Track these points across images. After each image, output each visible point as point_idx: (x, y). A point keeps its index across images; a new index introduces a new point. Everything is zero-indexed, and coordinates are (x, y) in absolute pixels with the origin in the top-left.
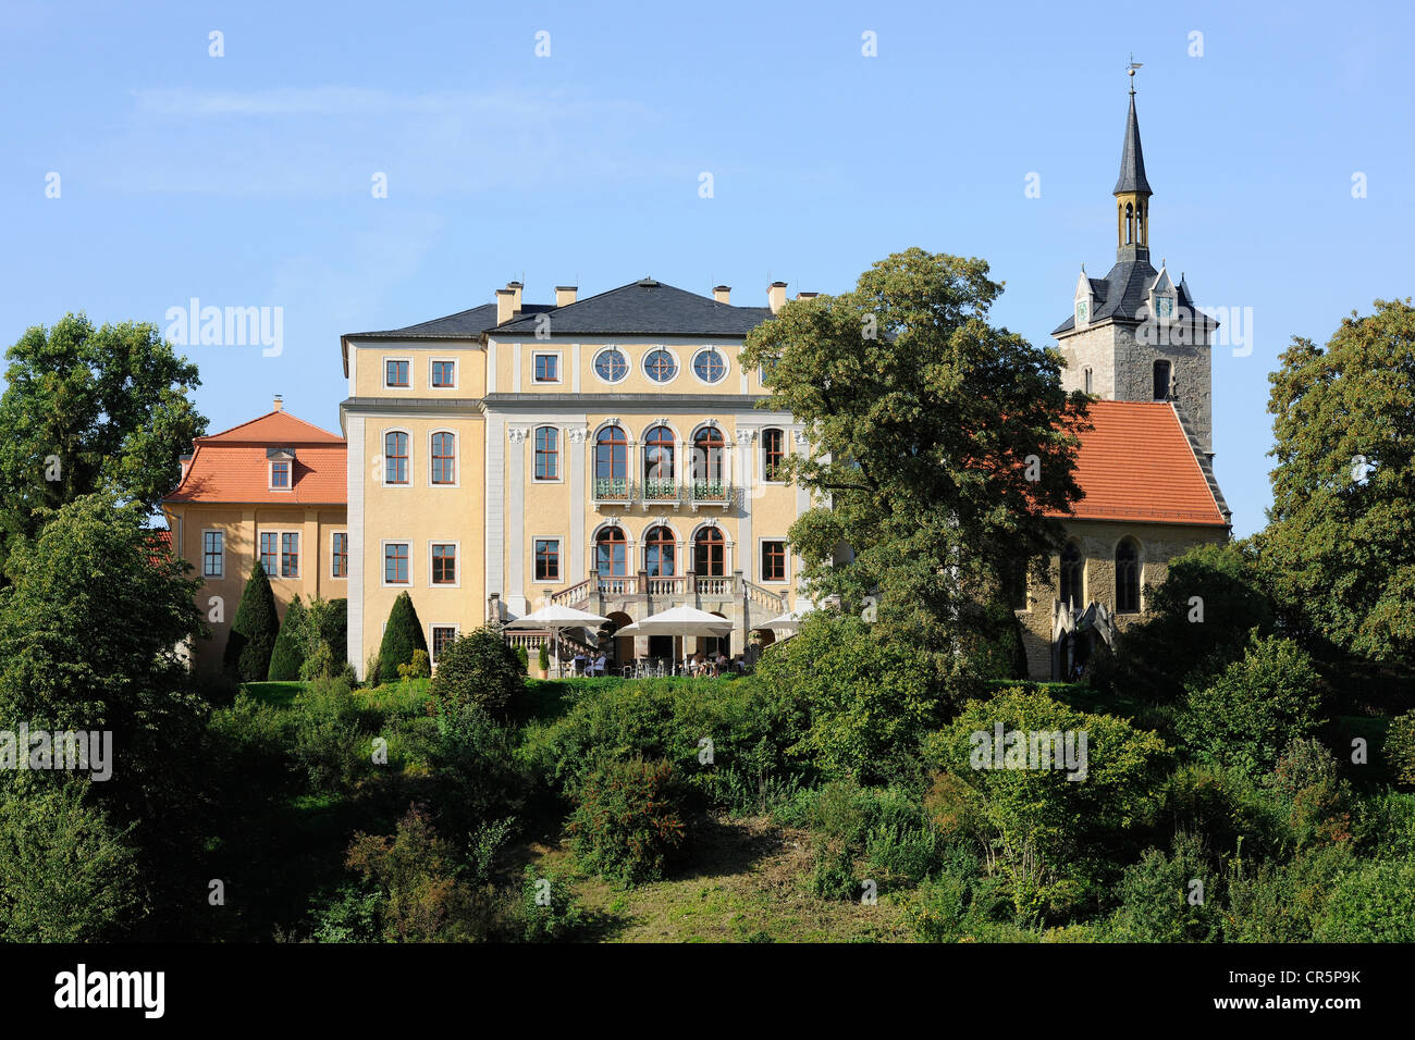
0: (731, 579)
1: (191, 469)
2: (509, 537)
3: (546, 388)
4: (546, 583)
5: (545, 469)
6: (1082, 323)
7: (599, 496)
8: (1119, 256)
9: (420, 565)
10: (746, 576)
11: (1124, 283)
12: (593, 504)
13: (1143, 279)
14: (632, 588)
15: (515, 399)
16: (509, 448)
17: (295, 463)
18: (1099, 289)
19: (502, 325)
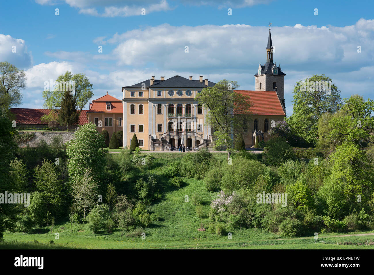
0: (192, 132)
1: (92, 106)
2: (153, 124)
3: (159, 97)
4: (159, 133)
5: (159, 111)
6: (260, 74)
7: (169, 116)
8: (267, 61)
9: (137, 128)
10: (195, 131)
11: (268, 67)
12: (168, 118)
13: (271, 66)
14: (175, 134)
15: (154, 99)
16: (153, 108)
17: (111, 105)
18: (263, 68)
19: (151, 85)
